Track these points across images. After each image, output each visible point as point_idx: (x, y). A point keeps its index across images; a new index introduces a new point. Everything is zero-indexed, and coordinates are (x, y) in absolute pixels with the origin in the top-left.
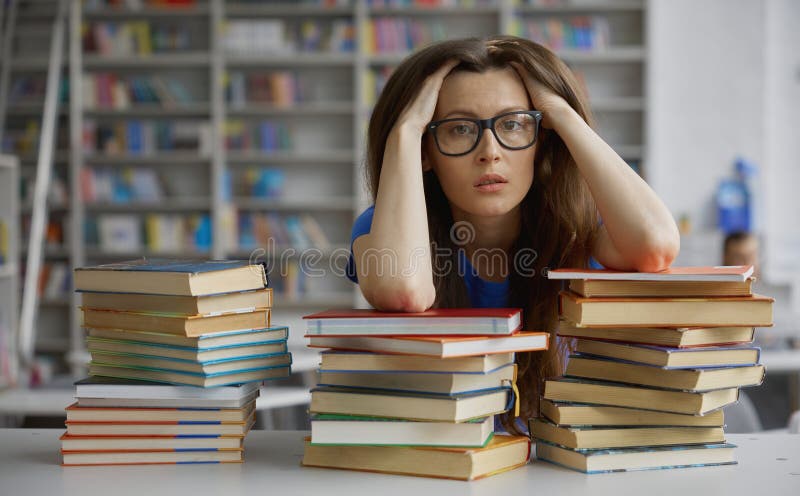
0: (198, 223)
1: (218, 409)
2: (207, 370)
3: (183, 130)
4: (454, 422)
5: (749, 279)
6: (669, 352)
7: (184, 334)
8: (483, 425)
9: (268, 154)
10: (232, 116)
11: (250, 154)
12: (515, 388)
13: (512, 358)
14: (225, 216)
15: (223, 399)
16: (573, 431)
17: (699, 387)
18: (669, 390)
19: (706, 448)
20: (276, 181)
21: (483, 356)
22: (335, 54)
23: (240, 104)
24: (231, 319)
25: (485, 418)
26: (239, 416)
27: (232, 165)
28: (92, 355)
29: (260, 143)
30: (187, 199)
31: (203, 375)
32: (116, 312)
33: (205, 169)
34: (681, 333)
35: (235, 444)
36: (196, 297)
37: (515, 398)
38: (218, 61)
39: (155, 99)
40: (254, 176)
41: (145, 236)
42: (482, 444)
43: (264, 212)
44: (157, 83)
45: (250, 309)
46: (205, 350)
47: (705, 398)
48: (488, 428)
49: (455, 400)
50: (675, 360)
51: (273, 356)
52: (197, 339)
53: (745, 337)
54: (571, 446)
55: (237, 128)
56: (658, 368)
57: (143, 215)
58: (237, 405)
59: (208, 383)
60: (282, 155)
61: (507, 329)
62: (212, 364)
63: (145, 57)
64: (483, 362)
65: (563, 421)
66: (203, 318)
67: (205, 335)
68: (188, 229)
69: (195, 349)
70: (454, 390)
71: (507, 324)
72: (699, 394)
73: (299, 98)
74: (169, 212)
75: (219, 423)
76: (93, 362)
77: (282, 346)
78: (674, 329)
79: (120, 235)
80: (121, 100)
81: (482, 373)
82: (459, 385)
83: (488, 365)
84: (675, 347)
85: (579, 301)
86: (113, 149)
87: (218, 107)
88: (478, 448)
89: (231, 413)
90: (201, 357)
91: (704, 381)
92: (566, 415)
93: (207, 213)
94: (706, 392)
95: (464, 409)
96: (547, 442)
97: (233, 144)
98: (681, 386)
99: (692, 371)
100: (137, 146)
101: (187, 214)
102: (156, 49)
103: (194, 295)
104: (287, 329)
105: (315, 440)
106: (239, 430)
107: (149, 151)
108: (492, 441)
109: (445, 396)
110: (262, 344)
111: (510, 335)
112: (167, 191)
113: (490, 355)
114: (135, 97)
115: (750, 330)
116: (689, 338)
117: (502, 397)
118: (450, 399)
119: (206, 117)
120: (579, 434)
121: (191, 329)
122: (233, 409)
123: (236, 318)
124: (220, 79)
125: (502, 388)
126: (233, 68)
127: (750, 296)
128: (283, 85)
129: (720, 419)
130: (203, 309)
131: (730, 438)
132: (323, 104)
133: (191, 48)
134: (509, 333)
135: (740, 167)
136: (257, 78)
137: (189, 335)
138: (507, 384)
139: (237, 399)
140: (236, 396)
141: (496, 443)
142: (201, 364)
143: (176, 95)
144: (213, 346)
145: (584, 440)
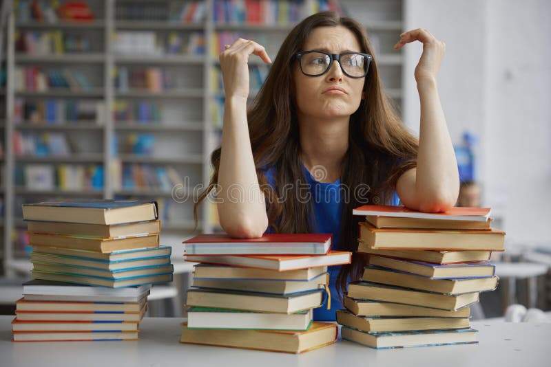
0: (94, 171)
1: (122, 303)
2: (115, 276)
3: (85, 107)
4: (286, 313)
5: (489, 219)
6: (434, 267)
7: (100, 251)
8: (306, 315)
9: (144, 124)
10: (119, 98)
11: (131, 124)
12: (328, 290)
13: (326, 270)
14: (113, 167)
15: (126, 296)
16: (368, 319)
17: (453, 292)
18: (433, 293)
19: (457, 332)
20: (149, 143)
21: (307, 269)
22: (191, 56)
23: (124, 89)
24: (132, 241)
25: (308, 310)
26: (137, 308)
27: (118, 131)
28: (34, 265)
29: (138, 117)
30: (87, 154)
31: (113, 280)
32: (52, 235)
33: (100, 134)
34: (442, 255)
35: (133, 327)
36: (109, 226)
37: (328, 297)
38: (110, 60)
39: (66, 85)
40: (134, 139)
41: (57, 179)
42: (305, 328)
43: (141, 164)
44: (67, 74)
45: (146, 234)
46: (115, 262)
47: (458, 299)
48: (309, 317)
49: (288, 298)
50: (438, 273)
51: (161, 266)
52: (109, 254)
53: (485, 257)
54: (365, 330)
55: (122, 106)
56: (426, 278)
57: (56, 165)
58: (136, 300)
59: (116, 285)
60: (154, 125)
61: (324, 250)
62: (118, 271)
63: (59, 56)
64: (307, 273)
65: (360, 313)
66: (113, 240)
67: (114, 252)
68: (87, 175)
69: (108, 262)
70: (286, 292)
71: (323, 247)
72: (454, 296)
73: (165, 85)
74: (74, 163)
75: (122, 313)
76: (35, 269)
77: (167, 259)
78: (438, 252)
79: (39, 179)
80: (42, 85)
81: (306, 281)
82: (290, 288)
83: (310, 275)
84: (439, 264)
85: (374, 230)
86: (35, 118)
87: (109, 91)
88: (303, 331)
89: (131, 306)
90: (112, 267)
91: (458, 288)
92: (363, 308)
93: (101, 164)
94: (459, 295)
95: (294, 305)
96: (349, 327)
97: (119, 117)
98: (442, 290)
99: (450, 281)
100: (52, 117)
101: (86, 165)
102: (66, 50)
103: (107, 224)
104: (170, 248)
105: (190, 325)
106: (136, 318)
107: (60, 121)
108: (312, 326)
109: (280, 295)
110: (153, 258)
111: (326, 255)
112: (73, 149)
113: (311, 268)
114: (51, 83)
115: (488, 253)
116: (448, 258)
117: (318, 295)
118: (284, 298)
119: (101, 98)
120: (371, 321)
121: (105, 248)
122: (133, 303)
123: (136, 240)
124: (111, 72)
125: (319, 290)
126: (120, 65)
127: (490, 230)
128: (155, 77)
129: (467, 313)
130: (114, 233)
131: (473, 325)
132: (182, 90)
133: (91, 50)
134: (325, 253)
135: (467, 138)
136: (137, 72)
137: (103, 252)
138: (322, 287)
139: (135, 296)
140: (135, 294)
141: (314, 328)
142: (111, 272)
143: (80, 82)
144: (120, 259)
145: (375, 326)
